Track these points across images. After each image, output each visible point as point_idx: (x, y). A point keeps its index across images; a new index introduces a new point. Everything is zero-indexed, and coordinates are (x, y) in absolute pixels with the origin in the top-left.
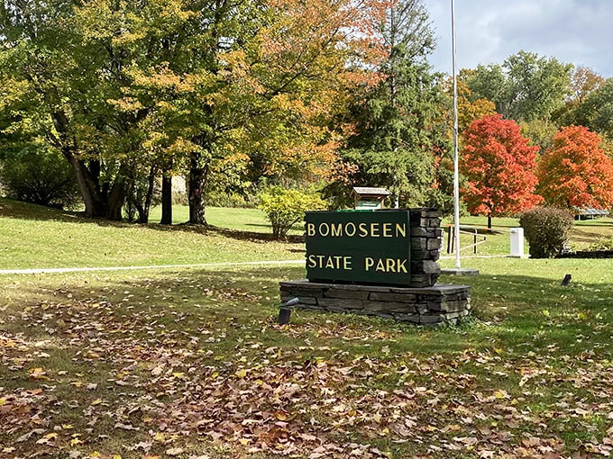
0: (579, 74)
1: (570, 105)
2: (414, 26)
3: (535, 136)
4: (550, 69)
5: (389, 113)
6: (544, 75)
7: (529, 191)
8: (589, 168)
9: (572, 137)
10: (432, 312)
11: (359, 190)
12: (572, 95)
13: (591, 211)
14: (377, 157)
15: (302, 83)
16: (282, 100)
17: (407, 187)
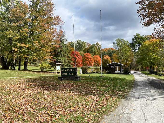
0: (87, 44)
1: (86, 48)
2: (64, 38)
3: (81, 54)
4: (83, 43)
5: (61, 51)
6: (82, 44)
7: (81, 63)
8: (89, 60)
9: (87, 55)
10: (77, 79)
11: (57, 64)
12: (87, 47)
13: (90, 66)
14: (59, 58)
15: (46, 46)
16: (43, 49)
17: (64, 63)
